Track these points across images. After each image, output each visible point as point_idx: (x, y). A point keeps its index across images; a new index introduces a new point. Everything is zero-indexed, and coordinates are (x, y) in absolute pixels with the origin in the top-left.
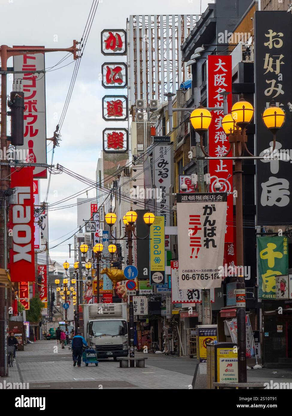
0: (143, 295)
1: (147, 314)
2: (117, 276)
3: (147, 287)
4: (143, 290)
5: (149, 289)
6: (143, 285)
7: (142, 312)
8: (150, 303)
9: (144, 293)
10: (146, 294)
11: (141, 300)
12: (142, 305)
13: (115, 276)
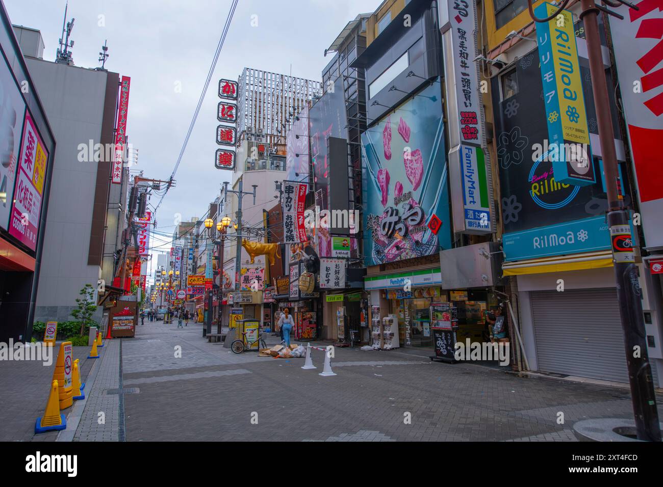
0: (338, 258)
1: (344, 287)
2: (257, 249)
3: (344, 246)
4: (338, 251)
5: (345, 250)
6: (338, 244)
7: (337, 284)
8: (348, 271)
9: (339, 255)
10: (341, 256)
11: (336, 265)
12: (337, 272)
13: (255, 249)
